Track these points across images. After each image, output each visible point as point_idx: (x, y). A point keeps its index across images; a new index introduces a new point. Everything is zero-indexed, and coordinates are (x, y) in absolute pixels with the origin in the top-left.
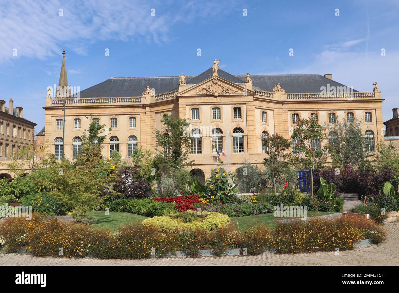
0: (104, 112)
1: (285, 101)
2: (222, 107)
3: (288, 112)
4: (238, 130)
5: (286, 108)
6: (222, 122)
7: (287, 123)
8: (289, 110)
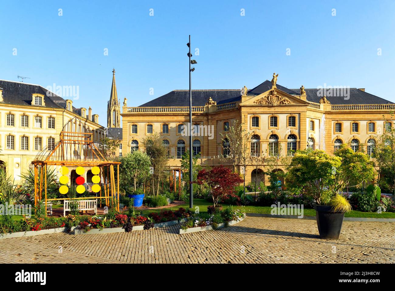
0: (172, 120)
1: (330, 112)
2: (279, 116)
3: (332, 121)
4: (292, 136)
5: (330, 118)
6: (278, 129)
7: (330, 131)
8: (333, 119)
